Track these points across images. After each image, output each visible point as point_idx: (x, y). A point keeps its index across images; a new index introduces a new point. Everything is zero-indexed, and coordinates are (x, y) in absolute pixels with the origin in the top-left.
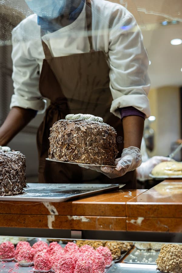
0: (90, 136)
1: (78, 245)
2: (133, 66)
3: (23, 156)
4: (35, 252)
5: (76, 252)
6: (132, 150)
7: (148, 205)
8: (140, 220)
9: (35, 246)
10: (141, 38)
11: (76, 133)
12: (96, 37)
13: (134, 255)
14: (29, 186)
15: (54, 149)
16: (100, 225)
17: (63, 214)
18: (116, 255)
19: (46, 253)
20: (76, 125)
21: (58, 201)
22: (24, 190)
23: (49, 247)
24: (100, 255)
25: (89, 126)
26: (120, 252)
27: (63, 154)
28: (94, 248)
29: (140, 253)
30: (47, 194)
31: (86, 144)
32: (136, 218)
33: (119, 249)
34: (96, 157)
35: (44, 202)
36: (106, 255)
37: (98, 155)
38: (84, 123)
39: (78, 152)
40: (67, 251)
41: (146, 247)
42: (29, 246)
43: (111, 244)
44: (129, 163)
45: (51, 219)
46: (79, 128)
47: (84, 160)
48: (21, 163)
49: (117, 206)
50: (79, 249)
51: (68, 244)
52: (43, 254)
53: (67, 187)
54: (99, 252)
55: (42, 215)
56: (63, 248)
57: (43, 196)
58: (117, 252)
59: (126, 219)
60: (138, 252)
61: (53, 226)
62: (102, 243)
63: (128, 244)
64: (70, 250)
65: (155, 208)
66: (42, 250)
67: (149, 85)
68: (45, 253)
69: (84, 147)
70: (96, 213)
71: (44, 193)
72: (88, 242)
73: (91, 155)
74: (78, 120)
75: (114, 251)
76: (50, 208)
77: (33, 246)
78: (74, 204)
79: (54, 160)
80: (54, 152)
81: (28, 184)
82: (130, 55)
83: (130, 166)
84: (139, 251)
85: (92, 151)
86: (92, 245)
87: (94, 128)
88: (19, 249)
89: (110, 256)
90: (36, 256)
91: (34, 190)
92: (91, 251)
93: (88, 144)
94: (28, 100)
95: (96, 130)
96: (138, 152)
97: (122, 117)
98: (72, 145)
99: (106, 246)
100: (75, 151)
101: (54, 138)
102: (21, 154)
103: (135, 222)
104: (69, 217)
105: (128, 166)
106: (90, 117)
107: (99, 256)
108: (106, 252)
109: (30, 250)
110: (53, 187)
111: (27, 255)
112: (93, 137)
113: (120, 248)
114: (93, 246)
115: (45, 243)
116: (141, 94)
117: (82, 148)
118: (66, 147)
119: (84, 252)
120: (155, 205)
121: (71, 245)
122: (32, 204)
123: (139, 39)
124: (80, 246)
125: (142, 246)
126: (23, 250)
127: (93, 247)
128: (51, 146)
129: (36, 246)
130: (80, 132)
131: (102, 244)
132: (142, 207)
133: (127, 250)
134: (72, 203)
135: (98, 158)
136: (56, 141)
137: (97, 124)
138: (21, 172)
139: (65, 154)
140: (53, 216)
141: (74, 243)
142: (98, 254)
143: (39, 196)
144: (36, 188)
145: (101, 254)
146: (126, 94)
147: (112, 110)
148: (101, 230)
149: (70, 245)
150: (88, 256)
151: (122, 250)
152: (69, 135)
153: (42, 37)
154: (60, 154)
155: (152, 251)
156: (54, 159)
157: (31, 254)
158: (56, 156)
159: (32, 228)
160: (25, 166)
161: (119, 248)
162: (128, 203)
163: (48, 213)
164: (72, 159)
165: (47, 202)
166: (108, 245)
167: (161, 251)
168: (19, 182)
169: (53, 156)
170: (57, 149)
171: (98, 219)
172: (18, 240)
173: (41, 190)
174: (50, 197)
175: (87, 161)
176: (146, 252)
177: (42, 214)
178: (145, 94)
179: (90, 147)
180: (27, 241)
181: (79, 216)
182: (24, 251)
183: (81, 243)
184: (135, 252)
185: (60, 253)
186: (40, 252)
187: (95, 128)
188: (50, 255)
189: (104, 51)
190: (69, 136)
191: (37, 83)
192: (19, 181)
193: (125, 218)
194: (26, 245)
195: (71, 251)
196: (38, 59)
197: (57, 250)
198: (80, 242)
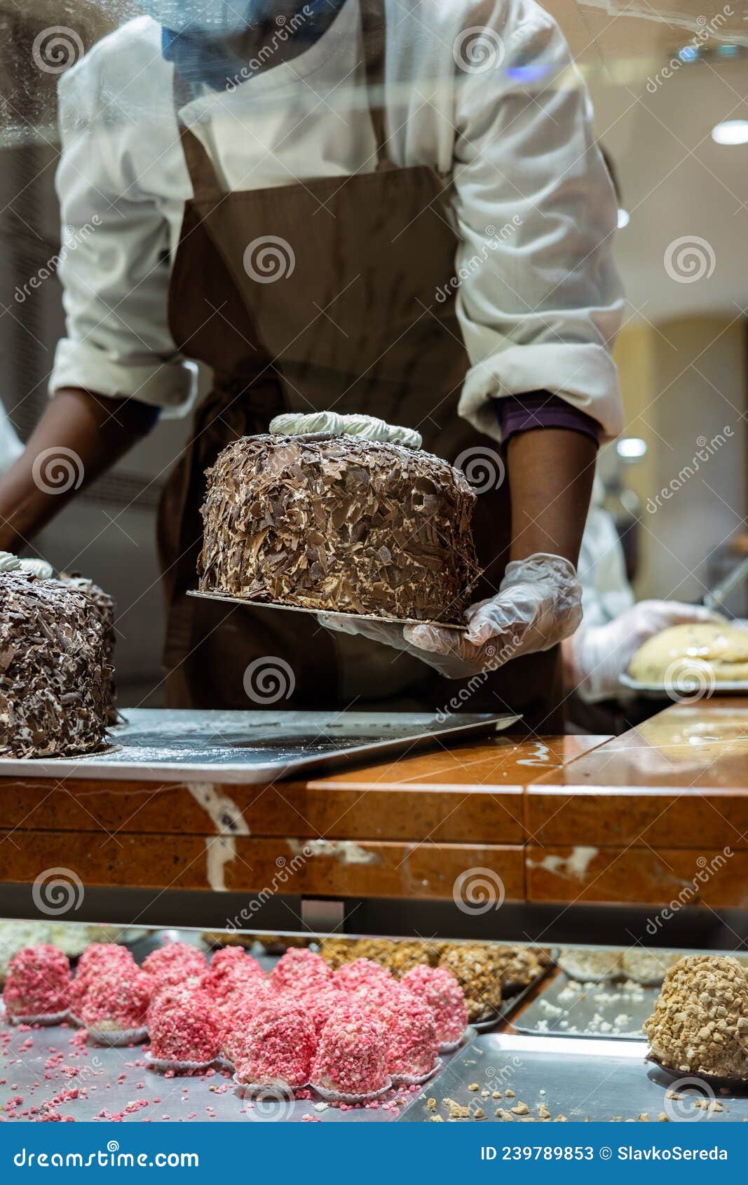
0: (358, 501)
1: (330, 962)
2: (552, 225)
3: (102, 598)
4: (152, 988)
5: (320, 989)
6: (540, 569)
7: (613, 798)
8: (581, 857)
9: (153, 961)
10: (584, 112)
11: (304, 485)
12: (402, 112)
13: (553, 1001)
14: (126, 721)
15: (218, 553)
16: (420, 877)
17: (269, 833)
18: (483, 1001)
19: (199, 992)
20: (306, 454)
21: (250, 780)
22: (107, 733)
23: (210, 968)
24: (417, 999)
25: (357, 459)
26: (497, 990)
27: (250, 571)
28: (394, 972)
29: (580, 994)
30: (205, 753)
31: (342, 531)
32: (565, 851)
33: (493, 979)
34: (383, 584)
35: (193, 782)
36: (441, 1000)
37: (392, 578)
38: (339, 449)
39: (310, 562)
40: (285, 982)
41: (606, 970)
42: (129, 961)
43: (460, 957)
44: (526, 618)
45: (220, 851)
46: (316, 465)
47: (333, 594)
48: (98, 626)
49: (486, 802)
50: (332, 976)
51: (286, 957)
52: (185, 996)
53: (283, 725)
54: (414, 987)
55: (183, 838)
56: (266, 973)
57: (187, 759)
58: (488, 991)
59: (525, 855)
60: (574, 990)
61: (227, 882)
62: (426, 952)
63: (533, 959)
64: (298, 979)
65: (644, 808)
66: (184, 980)
67: (617, 304)
68: (195, 990)
69: (333, 545)
70: (403, 828)
71: (193, 746)
72: (368, 950)
73: (361, 575)
74: (316, 434)
75: (474, 983)
76: (217, 807)
77: (144, 964)
78: (314, 791)
79: (216, 595)
80: (216, 564)
81: (126, 713)
82: (540, 180)
83: (529, 628)
84: (578, 986)
85: (367, 560)
86: (383, 960)
87: (377, 469)
88: (89, 975)
89: (457, 1006)
90: (159, 1001)
91: (151, 735)
92: (379, 984)
93: (350, 530)
94: (121, 363)
95: (384, 477)
96: (565, 577)
97: (507, 435)
98: (286, 536)
99: (443, 965)
100: (296, 558)
101: (219, 507)
102: (95, 589)
103: (563, 868)
104: (293, 843)
105: (518, 629)
106: (366, 425)
107: (413, 1003)
108: (441, 990)
109: (132, 978)
110: (226, 723)
111: (121, 1001)
112: (370, 502)
113: (500, 973)
114: (390, 962)
115: (195, 949)
116: (582, 340)
117: (328, 549)
118: (261, 541)
119: (354, 989)
120: (642, 798)
121: (300, 960)
122: (143, 791)
123: (579, 118)
124: (335, 965)
125: (587, 965)
126: (106, 978)
127: (388, 970)
128: (208, 541)
129: (159, 963)
130: (320, 481)
131: (425, 958)
132: (589, 807)
133: (527, 981)
134: (305, 790)
135: (390, 590)
136: (224, 520)
137: (392, 452)
138: (99, 661)
139: (259, 569)
140: (230, 842)
141: (312, 951)
142: (410, 997)
143: (173, 760)
144: (157, 729)
145: (420, 995)
146: (524, 341)
147: (465, 405)
148: (422, 896)
149: (294, 959)
150: (368, 1003)
151: (508, 982)
152: (275, 493)
153: (182, 111)
154: (238, 569)
155: (629, 985)
156: (215, 592)
157: (137, 995)
158: (223, 579)
159: (142, 886)
160: (113, 640)
161: (494, 971)
162: (534, 789)
163: (206, 828)
164: (286, 590)
165: (203, 783)
166: (451, 959)
167: (664, 986)
168: (90, 703)
169: (213, 581)
170: (230, 553)
171: (414, 855)
172: (86, 939)
173: (178, 737)
174: (217, 762)
175: (347, 600)
176: (606, 990)
177: (183, 834)
178: (600, 343)
179: (359, 546)
180: (120, 944)
181: (334, 842)
182: (108, 983)
183: (338, 953)
184: (561, 989)
185: (253, 989)
186: (175, 989)
187: (382, 468)
188: (214, 999)
189: (436, 167)
190: (275, 498)
191: (161, 297)
192: (88, 697)
193: (520, 848)
194: (117, 959)
195: (300, 984)
196: (164, 200)
197: (242, 981)
198: (338, 948)
